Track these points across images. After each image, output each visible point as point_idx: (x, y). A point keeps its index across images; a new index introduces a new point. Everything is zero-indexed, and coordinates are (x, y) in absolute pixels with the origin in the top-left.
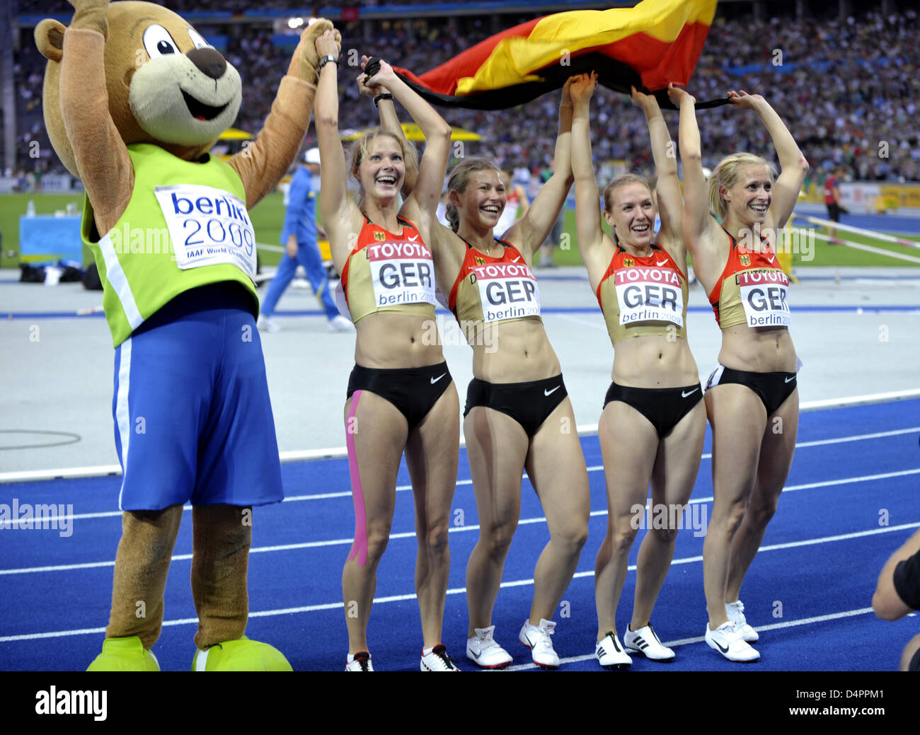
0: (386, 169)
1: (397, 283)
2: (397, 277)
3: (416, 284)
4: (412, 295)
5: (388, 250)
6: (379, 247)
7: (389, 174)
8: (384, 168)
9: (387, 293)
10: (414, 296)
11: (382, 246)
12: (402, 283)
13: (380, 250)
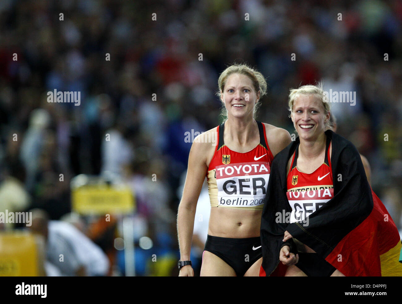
0: (236, 99)
1: (235, 191)
2: (235, 187)
3: (249, 193)
4: (244, 201)
5: (229, 171)
6: (223, 168)
7: (239, 103)
8: (235, 98)
9: (226, 197)
10: (246, 202)
11: (225, 167)
12: (238, 192)
13: (224, 171)
